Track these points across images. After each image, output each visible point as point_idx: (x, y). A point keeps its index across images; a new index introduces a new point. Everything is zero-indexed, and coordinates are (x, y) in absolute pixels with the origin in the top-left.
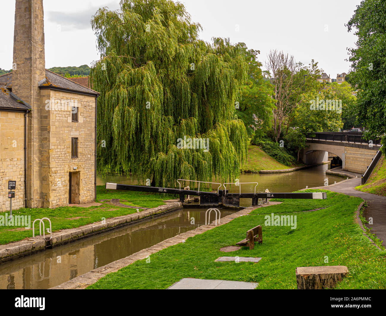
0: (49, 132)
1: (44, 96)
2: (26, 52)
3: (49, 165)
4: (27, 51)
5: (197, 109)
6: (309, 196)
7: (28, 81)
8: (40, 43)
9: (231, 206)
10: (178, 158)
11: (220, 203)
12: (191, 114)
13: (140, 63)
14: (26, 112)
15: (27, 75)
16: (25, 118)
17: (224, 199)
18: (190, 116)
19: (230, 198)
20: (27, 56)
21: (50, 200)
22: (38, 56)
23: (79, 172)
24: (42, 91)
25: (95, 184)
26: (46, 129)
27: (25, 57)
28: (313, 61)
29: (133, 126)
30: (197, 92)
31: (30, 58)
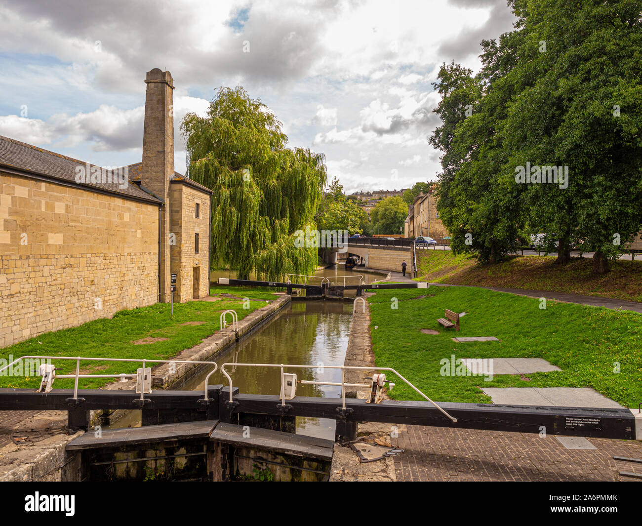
0: (181, 226)
1: (175, 190)
2: (158, 145)
3: (181, 260)
4: (160, 144)
5: (288, 212)
6: (414, 286)
7: (160, 174)
8: (171, 137)
9: (335, 297)
10: (279, 255)
11: (323, 295)
12: (283, 216)
13: (236, 166)
14: (161, 205)
15: (160, 168)
16: (159, 211)
17: (326, 291)
18: (282, 218)
19: (333, 290)
20: (160, 149)
21: (181, 294)
22: (169, 150)
23: (199, 267)
24: (173, 185)
25: (209, 279)
26: (178, 224)
27: (158, 150)
28: (335, 178)
29: (235, 224)
30: (286, 195)
31: (164, 152)
